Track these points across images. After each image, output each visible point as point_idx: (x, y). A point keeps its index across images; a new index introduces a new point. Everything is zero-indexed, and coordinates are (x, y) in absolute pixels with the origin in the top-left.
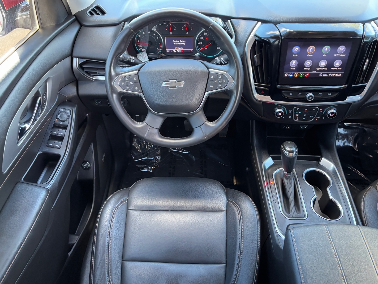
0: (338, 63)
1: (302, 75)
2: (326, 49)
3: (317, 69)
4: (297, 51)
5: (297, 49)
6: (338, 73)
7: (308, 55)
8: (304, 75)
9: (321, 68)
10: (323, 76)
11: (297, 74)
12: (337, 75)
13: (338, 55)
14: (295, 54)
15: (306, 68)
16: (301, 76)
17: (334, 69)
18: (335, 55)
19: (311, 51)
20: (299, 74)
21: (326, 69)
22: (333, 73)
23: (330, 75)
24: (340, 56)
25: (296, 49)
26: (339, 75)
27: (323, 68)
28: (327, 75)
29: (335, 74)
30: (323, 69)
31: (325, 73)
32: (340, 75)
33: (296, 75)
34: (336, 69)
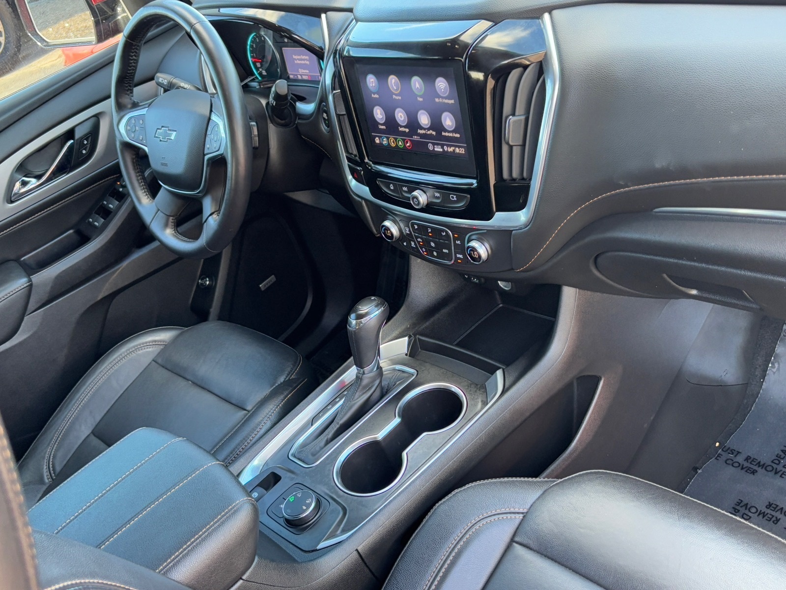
0: (448, 121)
1: (400, 143)
2: (417, 85)
3: (419, 131)
4: (374, 85)
5: (373, 80)
6: (459, 147)
7: (394, 96)
8: (405, 146)
9: (425, 129)
10: (436, 149)
11: (392, 140)
12: (457, 150)
13: (441, 100)
14: (374, 94)
15: (401, 127)
16: (400, 145)
17: (447, 134)
18: (437, 100)
19: (395, 88)
20: (396, 139)
21: (434, 133)
22: (451, 146)
23: (445, 147)
24: (444, 103)
25: (371, 80)
26: (461, 152)
27: (429, 129)
28: (441, 150)
29: (453, 148)
30: (429, 132)
31: (438, 144)
32: (463, 152)
33: (393, 144)
34: (451, 135)
